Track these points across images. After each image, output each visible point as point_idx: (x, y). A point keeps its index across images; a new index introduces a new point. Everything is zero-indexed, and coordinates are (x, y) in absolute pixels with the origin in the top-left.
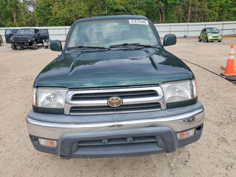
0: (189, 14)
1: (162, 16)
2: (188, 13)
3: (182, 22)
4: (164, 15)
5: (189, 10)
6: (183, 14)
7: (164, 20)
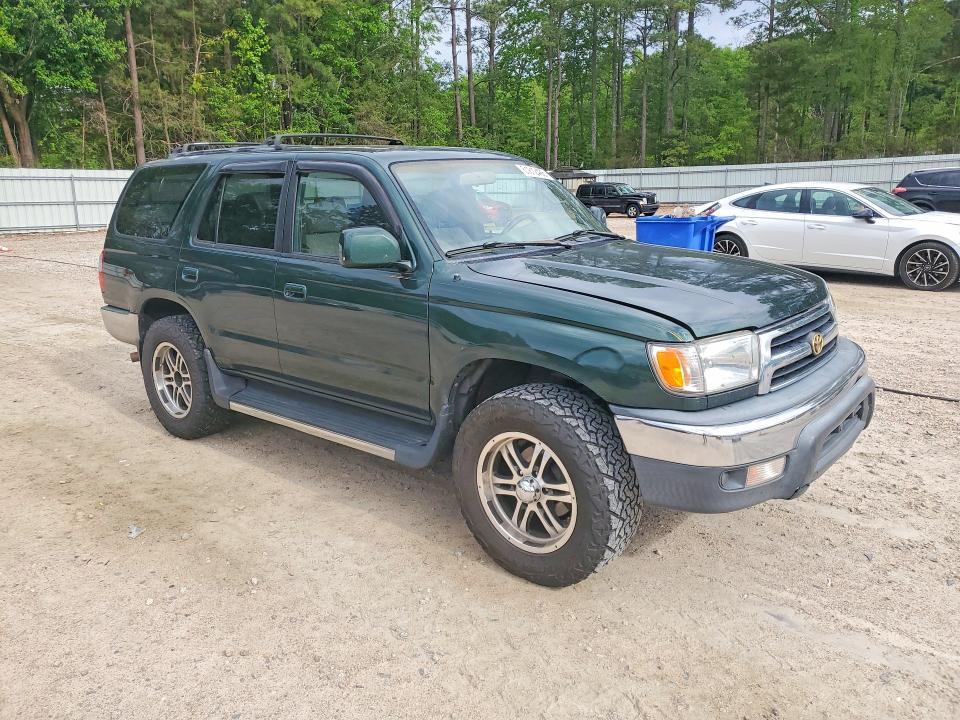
0: (140, 137)
1: (16, 136)
2: (134, 131)
3: (116, 168)
4: (25, 132)
5: (139, 122)
6: (117, 135)
7: (29, 153)
